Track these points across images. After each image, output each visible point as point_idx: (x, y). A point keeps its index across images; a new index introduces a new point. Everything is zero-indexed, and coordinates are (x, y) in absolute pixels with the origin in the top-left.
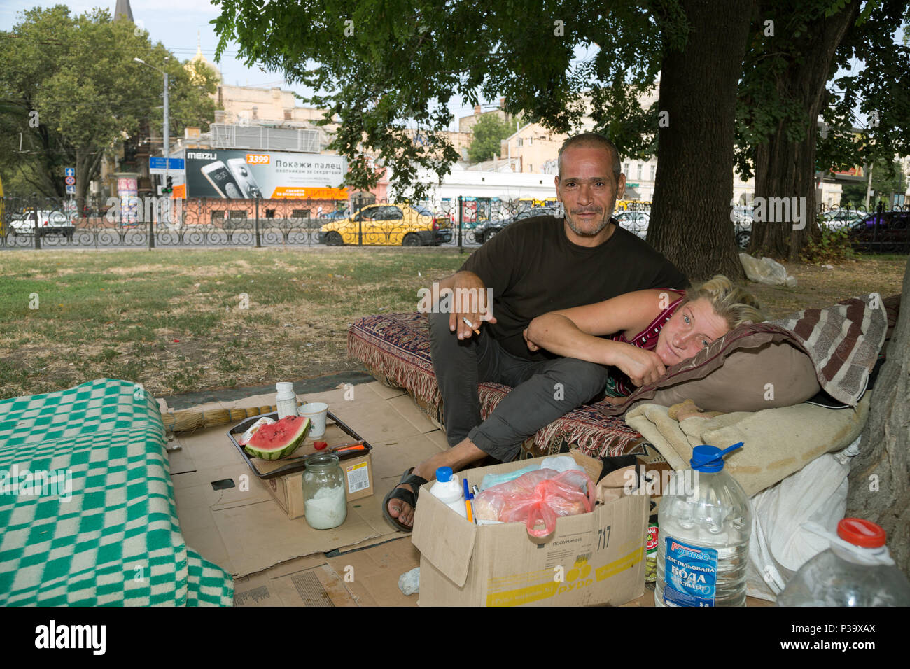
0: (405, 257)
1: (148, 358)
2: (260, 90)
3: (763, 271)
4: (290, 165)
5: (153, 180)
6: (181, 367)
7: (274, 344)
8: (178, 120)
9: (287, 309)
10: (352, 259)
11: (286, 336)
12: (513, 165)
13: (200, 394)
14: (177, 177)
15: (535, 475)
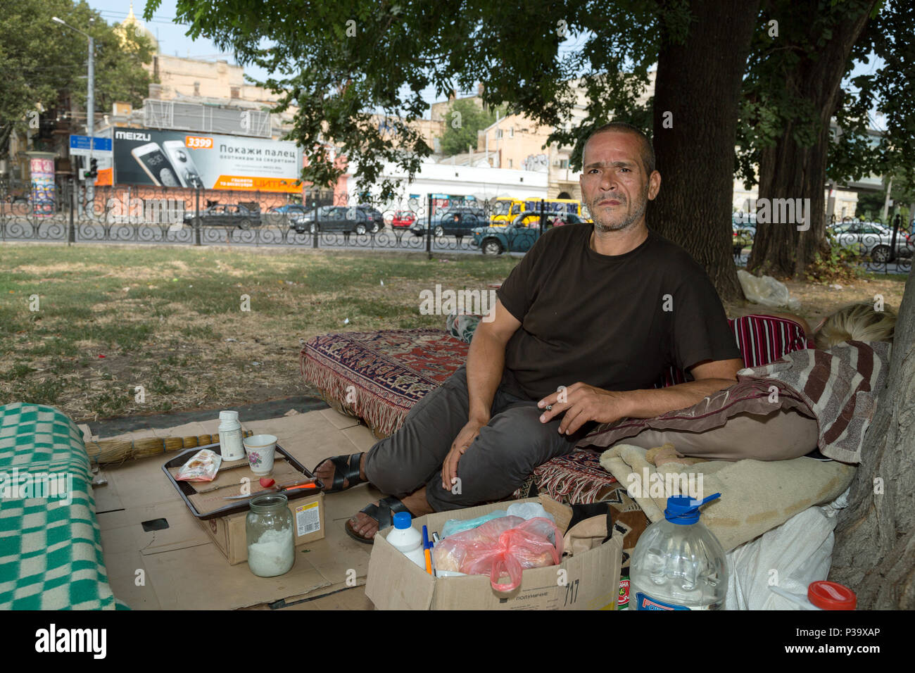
0: (366, 262)
1: (67, 376)
2: (203, 62)
3: (762, 291)
4: (236, 150)
5: (73, 161)
6: (108, 386)
7: (215, 362)
8: (105, 92)
9: (231, 321)
10: (305, 263)
11: (229, 353)
12: (491, 160)
13: (129, 419)
14: (103, 159)
15: (499, 523)
